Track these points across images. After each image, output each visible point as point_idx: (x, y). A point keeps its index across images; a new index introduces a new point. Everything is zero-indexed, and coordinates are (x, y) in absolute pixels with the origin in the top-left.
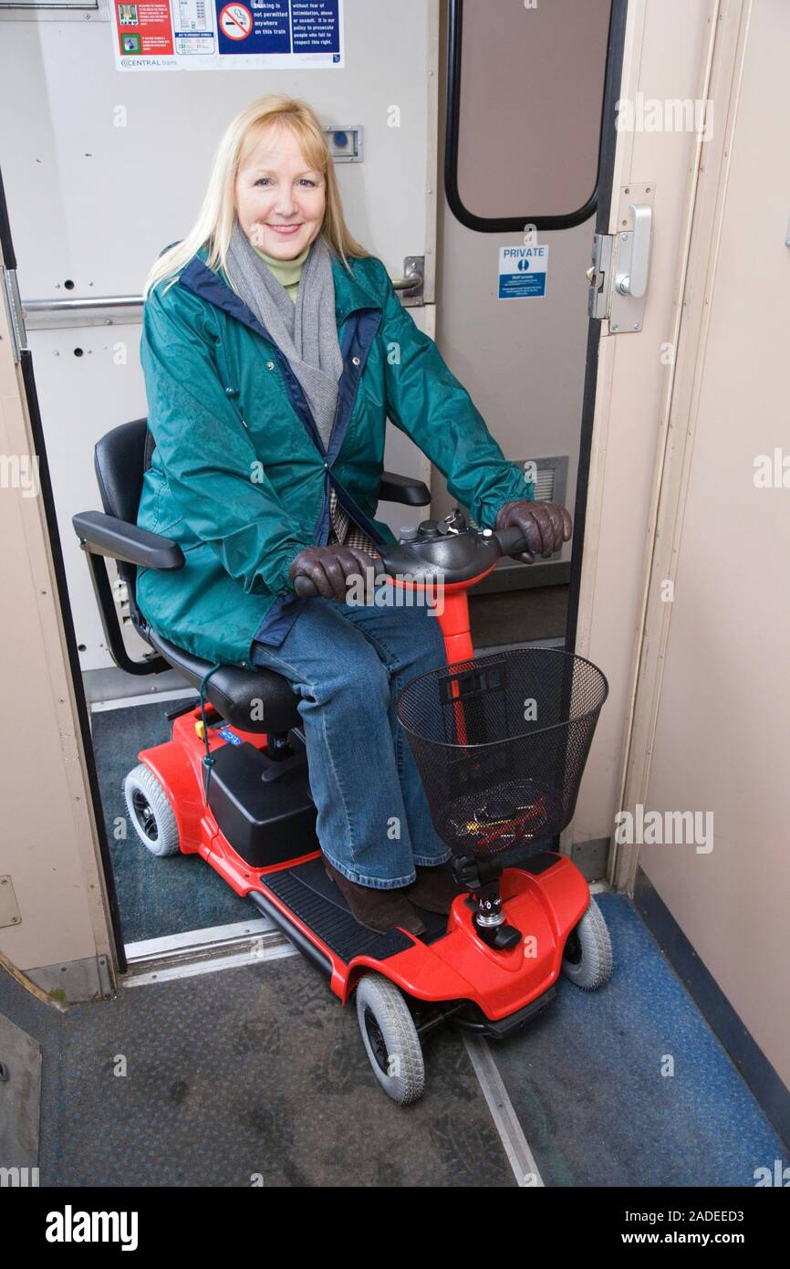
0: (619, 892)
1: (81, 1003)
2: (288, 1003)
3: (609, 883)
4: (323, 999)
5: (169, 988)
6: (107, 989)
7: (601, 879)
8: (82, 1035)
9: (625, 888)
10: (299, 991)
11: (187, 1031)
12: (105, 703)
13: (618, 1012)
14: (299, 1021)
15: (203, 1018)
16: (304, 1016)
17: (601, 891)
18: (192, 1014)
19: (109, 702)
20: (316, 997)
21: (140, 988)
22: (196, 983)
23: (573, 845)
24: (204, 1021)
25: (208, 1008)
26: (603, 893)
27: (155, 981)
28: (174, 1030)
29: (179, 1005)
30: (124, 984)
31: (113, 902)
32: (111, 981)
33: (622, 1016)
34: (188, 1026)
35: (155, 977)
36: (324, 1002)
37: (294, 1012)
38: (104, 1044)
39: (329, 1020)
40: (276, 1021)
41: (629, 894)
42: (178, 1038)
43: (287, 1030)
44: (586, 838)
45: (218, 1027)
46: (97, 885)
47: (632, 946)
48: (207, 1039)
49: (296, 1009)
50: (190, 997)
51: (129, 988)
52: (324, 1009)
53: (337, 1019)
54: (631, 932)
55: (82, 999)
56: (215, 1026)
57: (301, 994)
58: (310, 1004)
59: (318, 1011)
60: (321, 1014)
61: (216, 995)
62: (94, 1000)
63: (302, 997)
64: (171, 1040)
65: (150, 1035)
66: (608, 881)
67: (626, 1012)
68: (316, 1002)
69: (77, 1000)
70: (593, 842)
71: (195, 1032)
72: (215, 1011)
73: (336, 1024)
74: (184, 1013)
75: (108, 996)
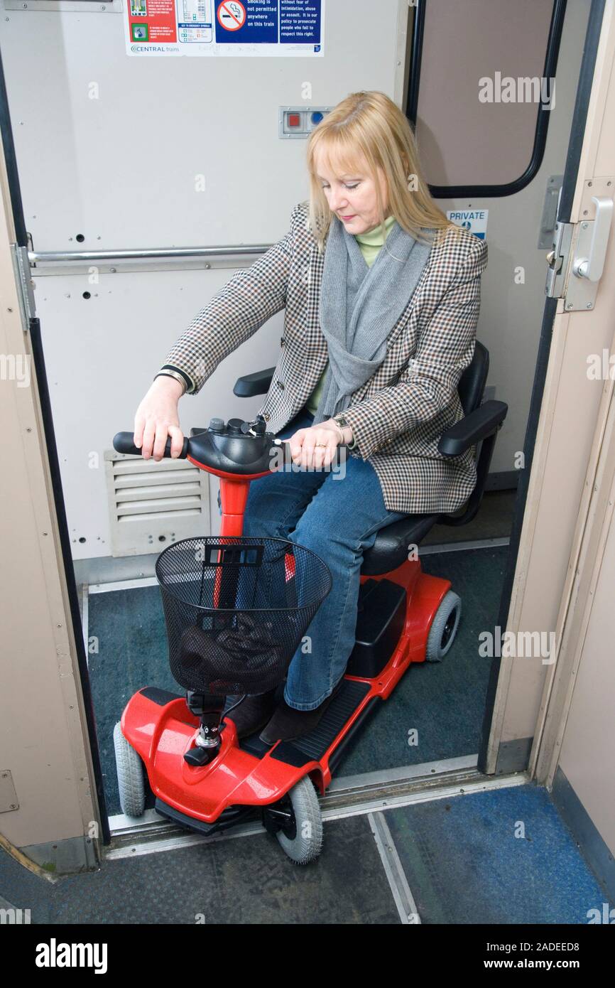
0: (538, 786)
1: (69, 874)
2: (250, 881)
3: (530, 776)
4: (280, 879)
5: (146, 861)
6: (92, 862)
7: (523, 771)
8: (69, 907)
9: (544, 782)
10: (259, 870)
11: (160, 906)
12: (101, 585)
13: (541, 905)
14: (259, 901)
15: (174, 893)
16: (263, 896)
17: (523, 783)
18: (166, 889)
19: (104, 585)
20: (273, 877)
21: (122, 860)
22: (169, 858)
23: (500, 743)
24: (176, 897)
25: (179, 884)
26: (525, 785)
27: (134, 854)
28: (149, 905)
29: (154, 880)
30: (107, 856)
31: (99, 788)
32: (96, 855)
33: (544, 909)
34: (161, 901)
35: (134, 850)
36: (281, 882)
37: (255, 891)
38: (87, 917)
39: (285, 900)
40: (239, 900)
41: (547, 787)
42: (153, 913)
43: (248, 910)
44: (511, 738)
45: (188, 904)
46: (86, 778)
47: (551, 840)
48: (177, 915)
49: (257, 888)
50: (164, 872)
51: (112, 861)
52: (281, 889)
53: (292, 900)
54: (550, 825)
55: (70, 871)
56: (185, 902)
57: (261, 873)
58: (269, 884)
59: (276, 891)
60: (278, 894)
61: (187, 871)
62: (81, 870)
63: (262, 877)
64: (146, 915)
65: (129, 909)
66: (529, 774)
67: (547, 906)
68: (273, 882)
69: (66, 871)
70: (517, 741)
71: (167, 908)
72: (185, 886)
73: (291, 905)
74: (159, 888)
75: (94, 869)
